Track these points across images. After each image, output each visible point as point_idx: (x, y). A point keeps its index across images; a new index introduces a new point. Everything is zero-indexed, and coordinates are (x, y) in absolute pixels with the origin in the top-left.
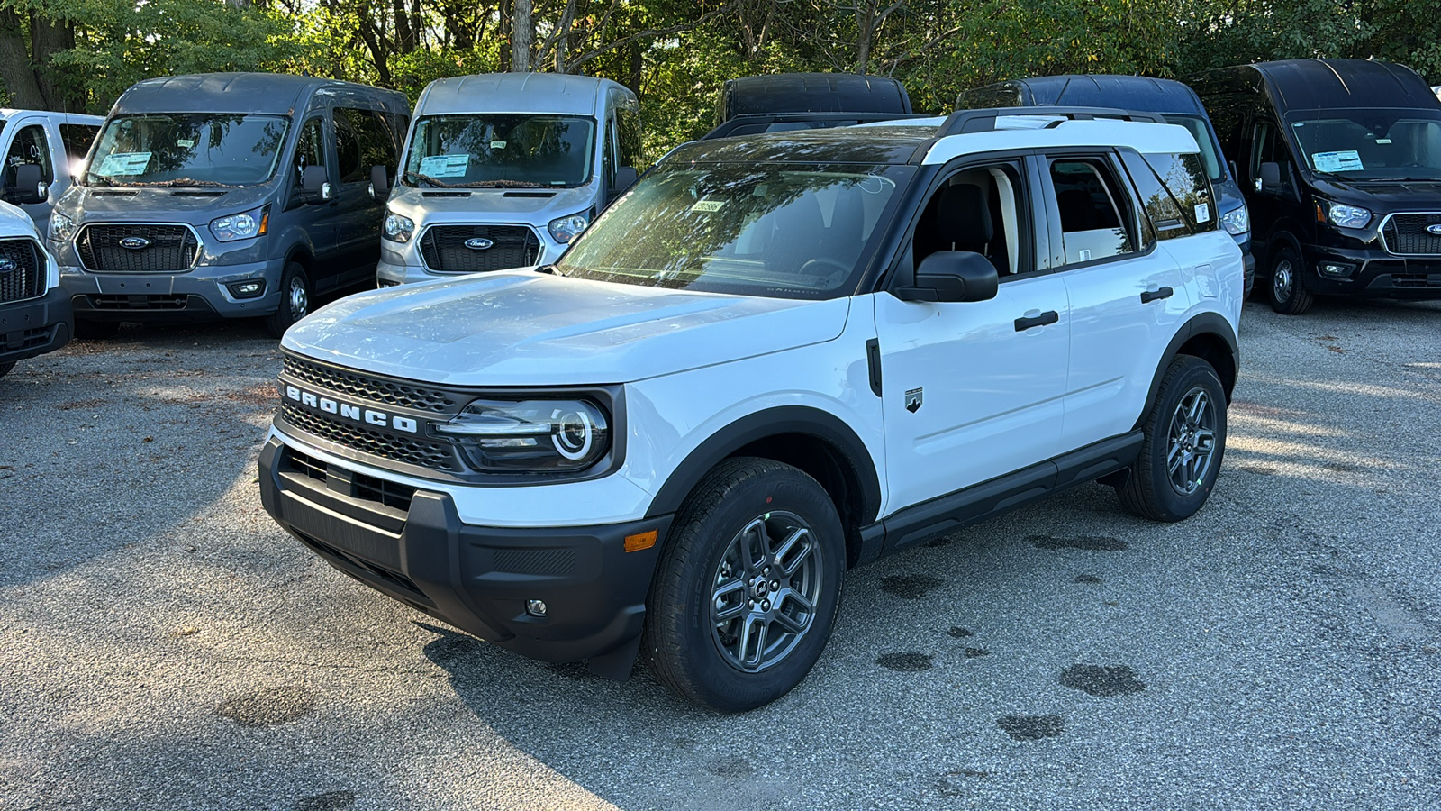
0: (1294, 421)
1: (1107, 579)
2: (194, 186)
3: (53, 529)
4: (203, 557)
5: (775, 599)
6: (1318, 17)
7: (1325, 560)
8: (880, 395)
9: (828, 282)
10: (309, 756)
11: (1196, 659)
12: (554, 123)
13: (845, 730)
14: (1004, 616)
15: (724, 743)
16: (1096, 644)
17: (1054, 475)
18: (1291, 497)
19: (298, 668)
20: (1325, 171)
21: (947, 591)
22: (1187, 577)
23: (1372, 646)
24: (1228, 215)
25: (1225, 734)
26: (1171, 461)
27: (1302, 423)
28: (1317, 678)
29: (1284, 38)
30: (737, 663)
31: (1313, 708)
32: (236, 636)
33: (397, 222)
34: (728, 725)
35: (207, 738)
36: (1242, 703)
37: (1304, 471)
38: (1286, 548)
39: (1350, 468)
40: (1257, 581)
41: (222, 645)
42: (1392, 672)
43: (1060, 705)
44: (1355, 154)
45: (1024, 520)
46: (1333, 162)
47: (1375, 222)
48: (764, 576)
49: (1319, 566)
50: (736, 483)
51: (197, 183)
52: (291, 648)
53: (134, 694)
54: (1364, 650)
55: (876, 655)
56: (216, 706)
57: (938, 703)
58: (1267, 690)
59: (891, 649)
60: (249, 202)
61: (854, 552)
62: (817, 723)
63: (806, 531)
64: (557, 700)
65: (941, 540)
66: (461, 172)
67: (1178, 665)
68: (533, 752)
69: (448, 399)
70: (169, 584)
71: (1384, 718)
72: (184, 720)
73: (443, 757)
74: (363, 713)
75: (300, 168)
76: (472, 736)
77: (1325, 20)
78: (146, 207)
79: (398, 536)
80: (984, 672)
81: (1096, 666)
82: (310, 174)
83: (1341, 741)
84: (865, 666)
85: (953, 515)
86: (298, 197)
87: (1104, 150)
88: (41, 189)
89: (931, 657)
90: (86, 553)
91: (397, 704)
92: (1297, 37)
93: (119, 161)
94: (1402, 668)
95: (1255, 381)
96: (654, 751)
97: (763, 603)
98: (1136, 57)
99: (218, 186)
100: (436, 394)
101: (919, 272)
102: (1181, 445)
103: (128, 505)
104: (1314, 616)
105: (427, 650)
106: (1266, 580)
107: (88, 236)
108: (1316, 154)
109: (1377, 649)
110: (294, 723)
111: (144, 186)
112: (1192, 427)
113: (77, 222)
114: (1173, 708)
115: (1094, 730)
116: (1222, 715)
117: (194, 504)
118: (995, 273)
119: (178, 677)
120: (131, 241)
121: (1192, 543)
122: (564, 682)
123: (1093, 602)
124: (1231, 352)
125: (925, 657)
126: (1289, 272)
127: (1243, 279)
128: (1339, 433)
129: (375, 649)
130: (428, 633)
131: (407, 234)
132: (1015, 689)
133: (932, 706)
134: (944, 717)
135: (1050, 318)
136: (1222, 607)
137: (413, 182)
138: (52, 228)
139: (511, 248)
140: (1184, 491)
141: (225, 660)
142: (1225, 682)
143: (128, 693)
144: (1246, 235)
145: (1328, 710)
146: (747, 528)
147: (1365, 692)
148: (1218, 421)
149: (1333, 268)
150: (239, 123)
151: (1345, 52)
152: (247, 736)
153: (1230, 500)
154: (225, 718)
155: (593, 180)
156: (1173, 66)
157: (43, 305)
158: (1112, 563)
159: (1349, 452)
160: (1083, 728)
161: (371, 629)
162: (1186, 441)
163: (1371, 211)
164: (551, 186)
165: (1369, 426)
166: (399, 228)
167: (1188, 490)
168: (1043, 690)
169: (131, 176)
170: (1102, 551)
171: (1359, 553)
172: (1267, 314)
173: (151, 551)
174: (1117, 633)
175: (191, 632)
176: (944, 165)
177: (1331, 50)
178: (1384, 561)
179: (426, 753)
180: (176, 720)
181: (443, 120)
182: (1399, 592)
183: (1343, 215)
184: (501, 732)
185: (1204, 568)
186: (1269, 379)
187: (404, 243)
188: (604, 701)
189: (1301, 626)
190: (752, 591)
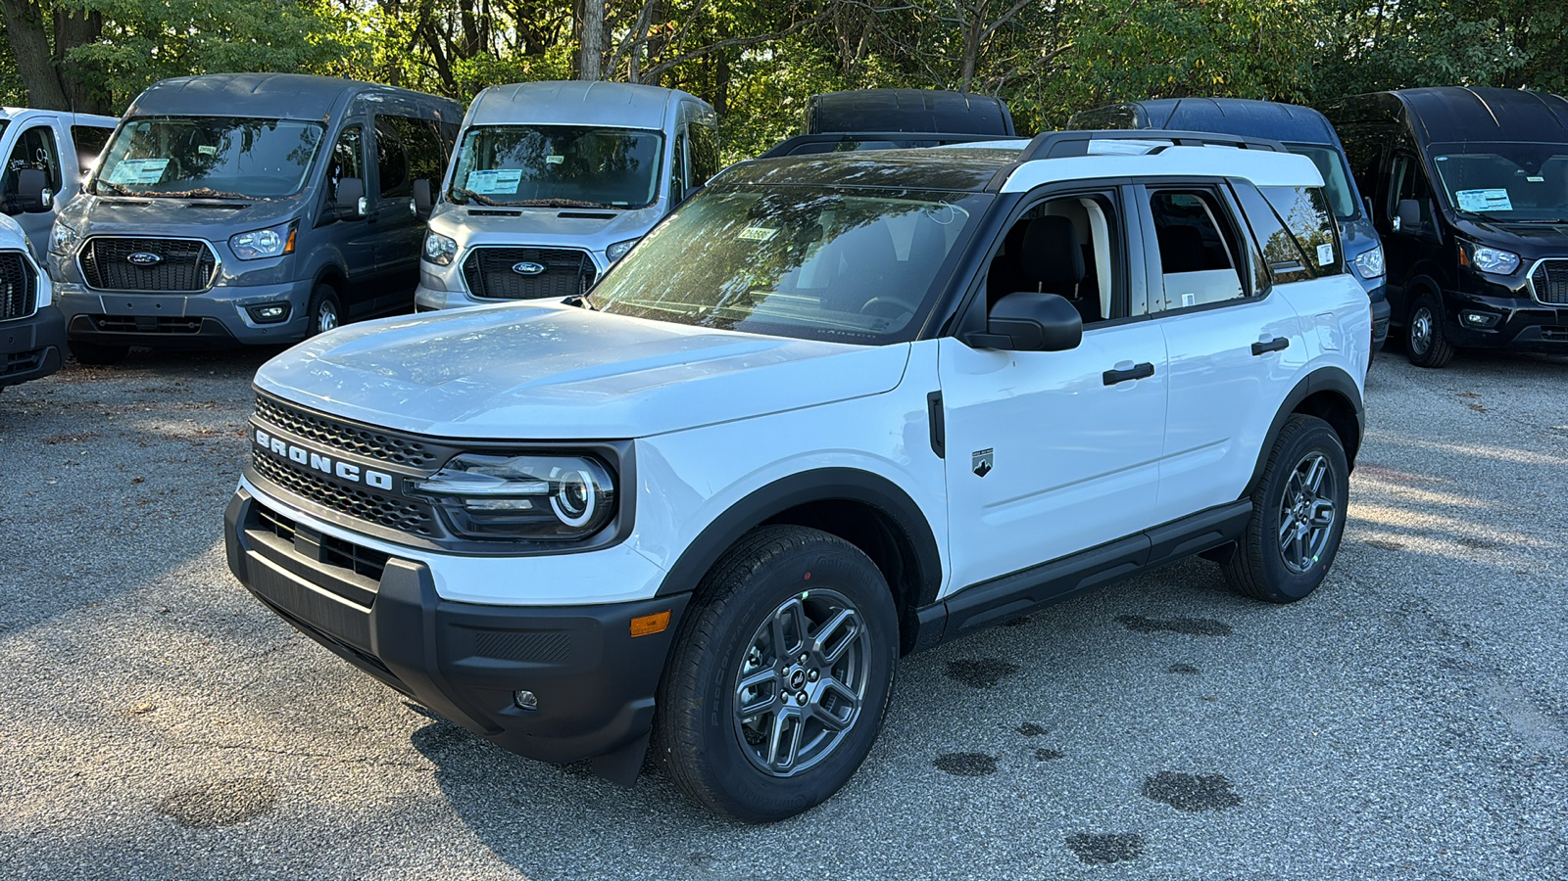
0: (1427, 489)
1: (1205, 669)
2: (215, 198)
3: (11, 583)
4: (176, 620)
5: (814, 691)
6: (1466, 41)
7: (1455, 653)
8: (942, 455)
9: (887, 324)
10: (257, 866)
11: (1301, 769)
12: (620, 137)
13: (889, 846)
14: (1085, 711)
15: (746, 859)
16: (1187, 748)
17: (1145, 549)
18: (1420, 577)
19: (264, 755)
20: (1470, 210)
21: (1022, 679)
22: (1298, 669)
23: (1505, 756)
24: (1361, 256)
25: (1330, 861)
26: (1283, 534)
27: (1436, 492)
28: (1440, 795)
29: (1428, 64)
30: (766, 766)
31: (1434, 831)
32: (197, 716)
33: (438, 242)
34: (753, 837)
35: (141, 840)
36: (1352, 823)
37: (1435, 547)
38: (1412, 637)
39: (1487, 545)
40: (1376, 676)
41: (180, 726)
42: (1527, 789)
43: (1140, 821)
44: (1503, 192)
45: (1117, 597)
46: (1479, 200)
47: (1524, 268)
48: (801, 664)
49: (1448, 659)
50: (769, 556)
51: (218, 194)
52: (259, 731)
53: (66, 784)
54: (1495, 762)
55: (933, 755)
56: (159, 801)
57: (1000, 816)
58: (1381, 808)
59: (952, 748)
60: (276, 216)
61: (908, 638)
62: (857, 837)
63: (852, 612)
64: (557, 802)
65: (1020, 619)
66: (512, 189)
67: (1280, 776)
68: (521, 866)
69: (428, 452)
70: (131, 651)
71: (1516, 846)
72: (118, 818)
73: (415, 869)
74: (330, 813)
75: (335, 181)
76: (453, 844)
77: (1474, 45)
78: (160, 218)
79: (368, 611)
80: (1056, 779)
81: (1186, 774)
82: (345, 187)
83: (1464, 873)
84: (920, 768)
85: (1027, 594)
86: (331, 213)
87: (1214, 181)
88: (46, 196)
89: (996, 759)
90: (43, 612)
91: (371, 803)
92: (1444, 63)
93: (132, 167)
94: (1538, 785)
95: (1386, 442)
96: (663, 868)
97: (799, 695)
98: (1266, 80)
99: (241, 198)
100: (415, 446)
101: (991, 316)
102: (1296, 516)
103: (101, 556)
104: (1440, 720)
105: (416, 737)
106: (1387, 674)
107: (93, 250)
108: (1461, 192)
109: (1511, 761)
110: (247, 824)
111: (158, 196)
112: (1309, 496)
113: (82, 234)
114: (1271, 828)
115: (1178, 853)
116: (1328, 838)
117: (177, 556)
118: (1078, 319)
119: (121, 764)
120: (141, 257)
121: (1306, 629)
122: (569, 781)
123: (1187, 697)
124: (1354, 412)
125: (990, 759)
126: (1429, 321)
127: (1370, 330)
128: (1477, 503)
129: (355, 734)
130: (420, 717)
131: (449, 254)
132: (1090, 800)
133: (993, 820)
134: (1006, 833)
135: (1145, 370)
136: (1334, 706)
137: (459, 199)
138: (54, 241)
139: (565, 274)
140: (1299, 568)
141: (180, 744)
142: (1334, 797)
143: (59, 782)
144: (1381, 278)
145: (1451, 834)
146: (781, 609)
147: (1494, 813)
148: (1338, 491)
149: (1477, 318)
150: (272, 129)
151: (1496, 80)
152: (189, 839)
153: (1351, 578)
154: (166, 817)
155: (659, 201)
156: (1306, 92)
157: (31, 326)
158: (1212, 650)
159: (1488, 526)
160: (1165, 850)
161: (355, 711)
162: (1301, 512)
163: (1519, 256)
164: (612, 206)
165: (1511, 497)
166: (441, 249)
167: (1302, 567)
168: (1123, 803)
169: (143, 184)
170: (1202, 635)
171: (1493, 645)
172: (1404, 367)
173: (117, 611)
174: (1212, 735)
175: (146, 710)
176: (1026, 194)
177: (1480, 78)
178: (1522, 655)
179: (397, 865)
180: (109, 817)
181: (499, 131)
182: (1538, 692)
183: (1488, 260)
184: (487, 841)
185: (1317, 659)
186: (1400, 439)
187: (446, 265)
188: (612, 806)
189: (1424, 731)
190: (786, 681)
